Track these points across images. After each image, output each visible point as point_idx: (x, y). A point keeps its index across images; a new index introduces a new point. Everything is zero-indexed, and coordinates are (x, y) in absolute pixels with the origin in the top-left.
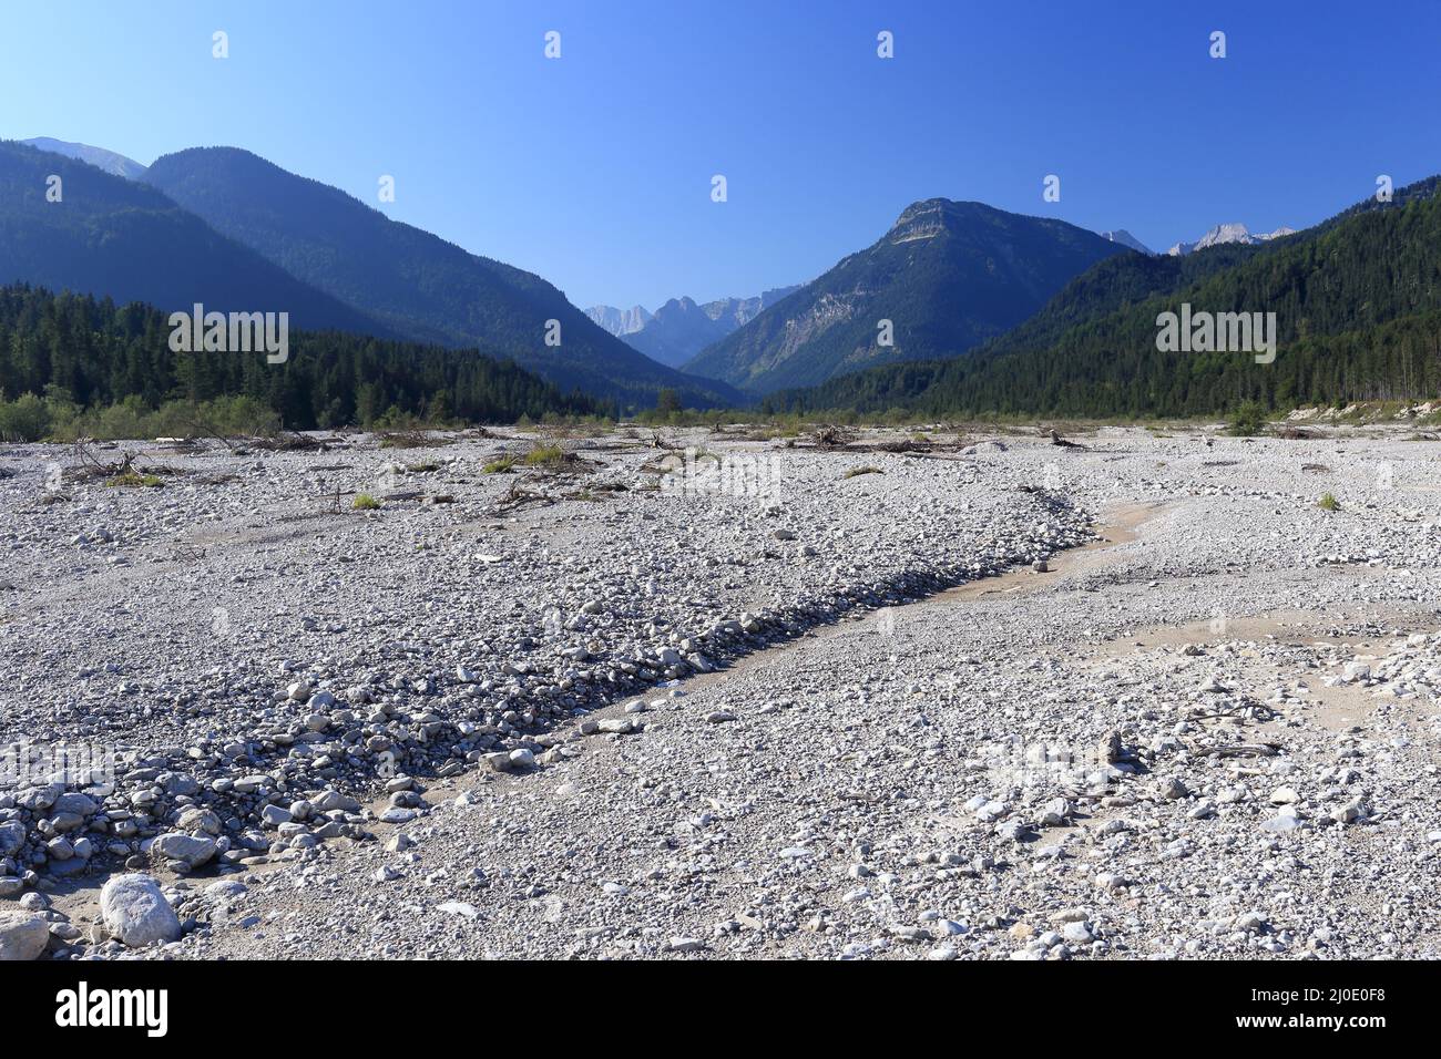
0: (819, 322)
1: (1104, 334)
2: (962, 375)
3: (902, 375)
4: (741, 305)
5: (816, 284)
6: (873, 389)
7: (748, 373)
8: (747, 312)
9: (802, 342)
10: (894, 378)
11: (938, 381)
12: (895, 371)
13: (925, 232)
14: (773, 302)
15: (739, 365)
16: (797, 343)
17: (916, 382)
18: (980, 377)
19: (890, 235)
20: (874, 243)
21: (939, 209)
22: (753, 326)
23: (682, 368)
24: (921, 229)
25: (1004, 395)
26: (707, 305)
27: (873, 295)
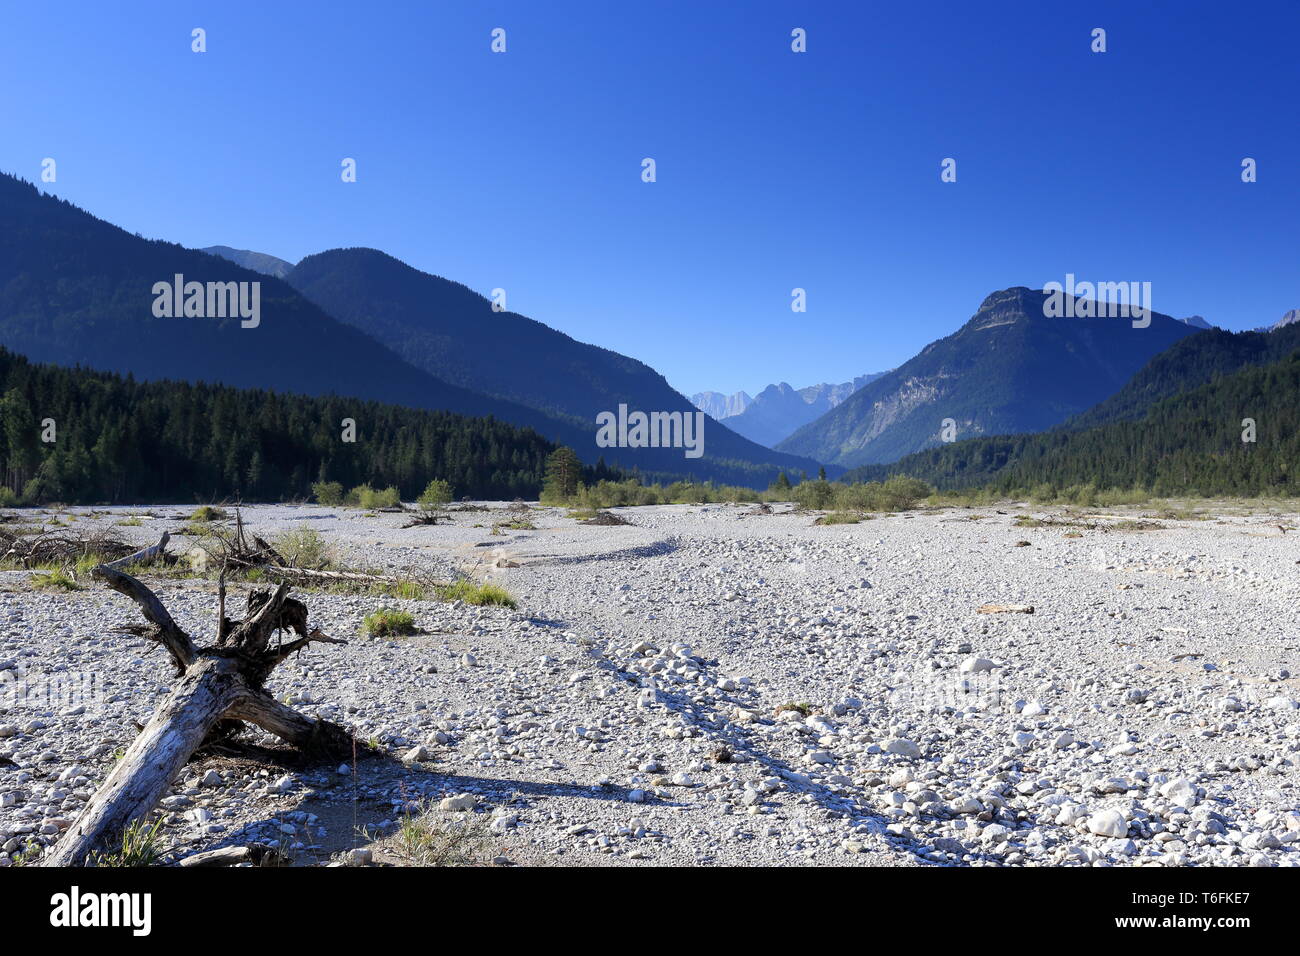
0: (905, 404)
1: (1195, 406)
2: (1043, 451)
3: (981, 449)
4: (834, 390)
5: (903, 368)
6: (950, 466)
7: (839, 452)
8: (841, 396)
9: (888, 422)
10: (972, 453)
11: (1018, 456)
12: (973, 447)
13: (1006, 319)
14: (862, 386)
15: (829, 444)
16: (885, 423)
17: (995, 458)
18: (1061, 451)
19: (973, 322)
20: (957, 330)
21: (1019, 297)
22: (844, 408)
23: (776, 447)
24: (1001, 316)
25: (1090, 468)
26: (803, 390)
27: (957, 378)
